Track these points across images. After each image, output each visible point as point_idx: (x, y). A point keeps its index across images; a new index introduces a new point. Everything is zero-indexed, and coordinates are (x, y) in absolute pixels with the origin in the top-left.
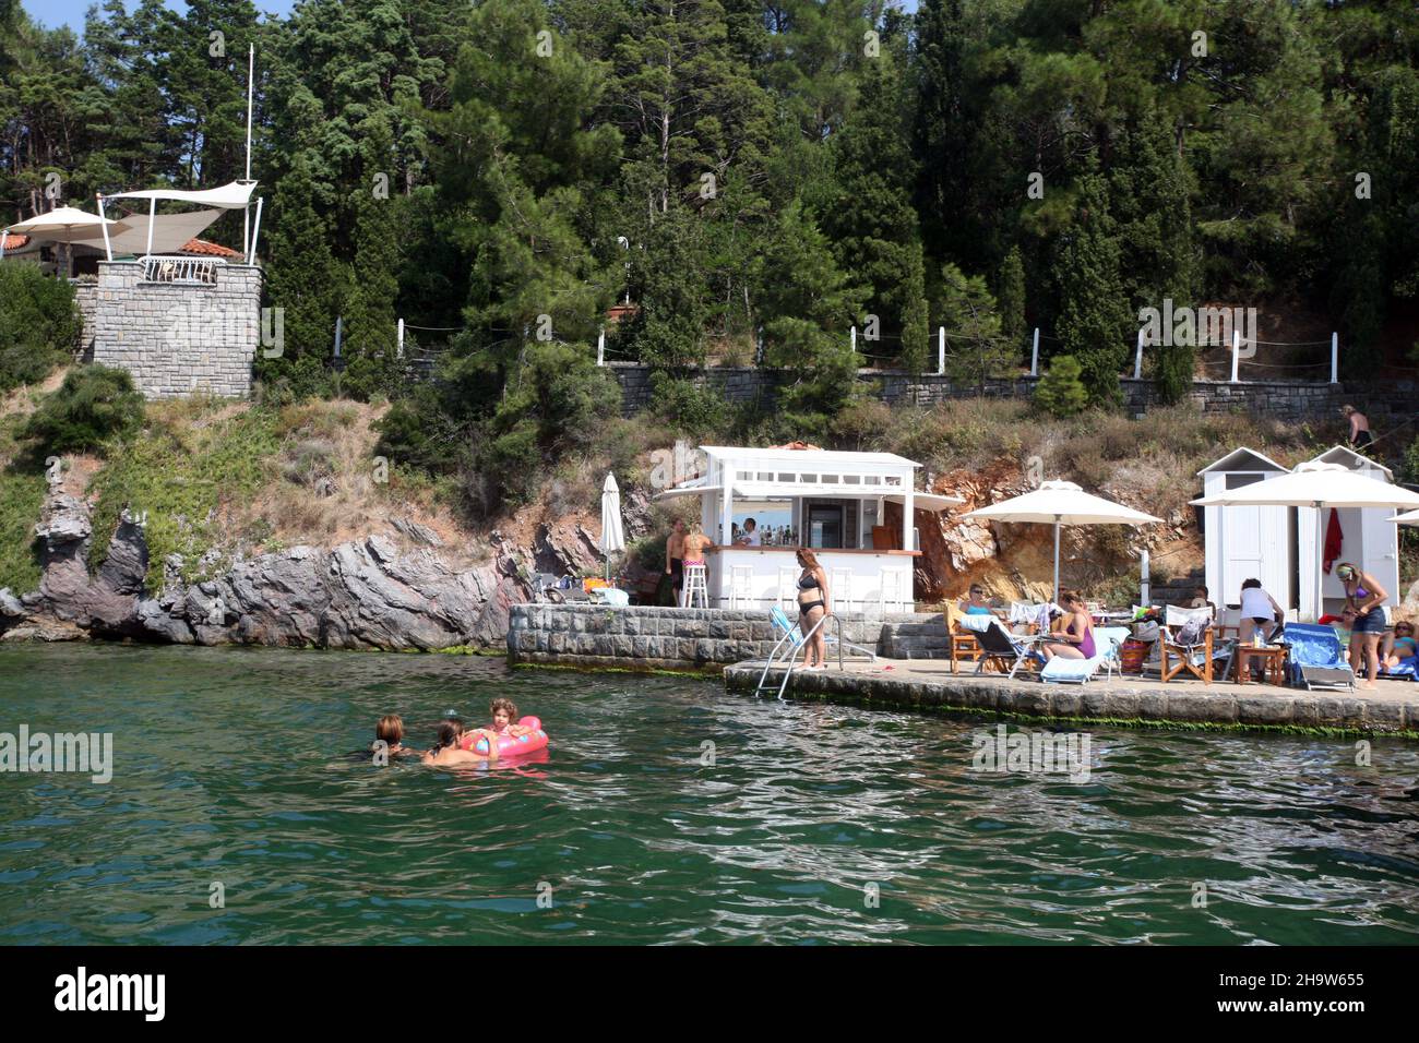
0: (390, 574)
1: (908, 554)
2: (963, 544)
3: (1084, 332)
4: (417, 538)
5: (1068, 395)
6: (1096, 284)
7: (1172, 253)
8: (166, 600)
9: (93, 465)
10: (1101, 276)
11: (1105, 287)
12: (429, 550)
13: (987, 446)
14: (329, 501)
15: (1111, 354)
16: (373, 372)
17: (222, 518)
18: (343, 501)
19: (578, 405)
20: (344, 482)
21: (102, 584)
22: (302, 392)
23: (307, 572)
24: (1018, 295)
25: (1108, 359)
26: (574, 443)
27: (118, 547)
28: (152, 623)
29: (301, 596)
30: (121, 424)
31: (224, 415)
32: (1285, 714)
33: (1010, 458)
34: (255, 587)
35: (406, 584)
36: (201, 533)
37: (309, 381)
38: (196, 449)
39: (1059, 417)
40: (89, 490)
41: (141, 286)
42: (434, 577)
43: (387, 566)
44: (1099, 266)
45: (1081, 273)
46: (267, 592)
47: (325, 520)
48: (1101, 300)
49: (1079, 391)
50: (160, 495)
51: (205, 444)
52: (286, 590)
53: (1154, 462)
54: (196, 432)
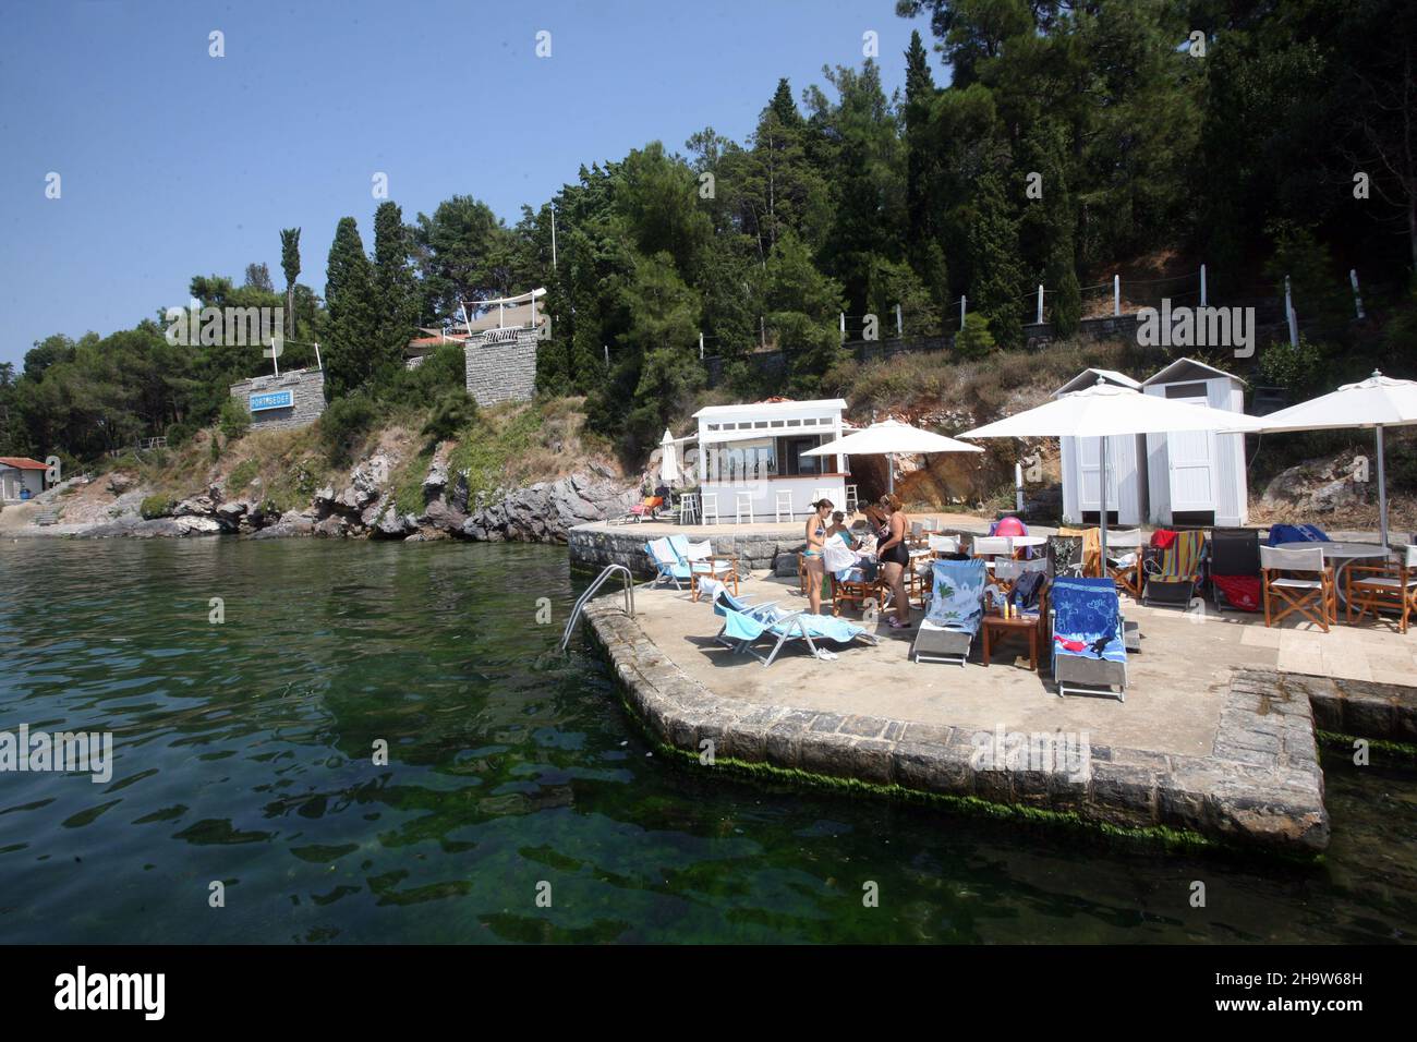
0: (582, 497)
1: (841, 475)
2: (900, 461)
3: (990, 294)
4: (601, 474)
5: (977, 342)
6: (996, 255)
7: (1054, 222)
8: (476, 517)
9: (452, 445)
10: (1001, 248)
11: (1004, 256)
12: (608, 480)
13: (915, 387)
14: (558, 456)
15: (1011, 307)
16: (589, 378)
17: (507, 470)
18: (565, 454)
19: (677, 386)
20: (567, 445)
21: (454, 509)
22: (556, 393)
23: (541, 497)
24: (941, 272)
25: (1009, 311)
26: (676, 411)
27: (459, 491)
28: (468, 530)
29: (537, 512)
30: (466, 423)
31: (517, 412)
32: (960, 780)
33: (930, 394)
34: (515, 508)
35: (590, 502)
36: (496, 478)
37: (559, 387)
38: (501, 431)
39: (973, 359)
40: (448, 459)
41: (483, 346)
42: (607, 497)
43: (581, 492)
44: (998, 241)
45: (983, 248)
46: (520, 510)
47: (554, 467)
48: (1001, 265)
49: (987, 338)
50: (479, 458)
51: (505, 428)
52: (529, 509)
53: (1043, 387)
54: (502, 421)
